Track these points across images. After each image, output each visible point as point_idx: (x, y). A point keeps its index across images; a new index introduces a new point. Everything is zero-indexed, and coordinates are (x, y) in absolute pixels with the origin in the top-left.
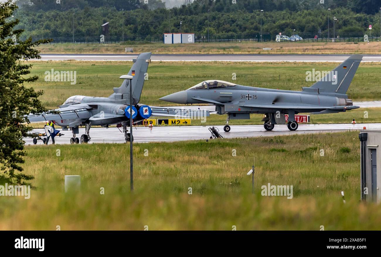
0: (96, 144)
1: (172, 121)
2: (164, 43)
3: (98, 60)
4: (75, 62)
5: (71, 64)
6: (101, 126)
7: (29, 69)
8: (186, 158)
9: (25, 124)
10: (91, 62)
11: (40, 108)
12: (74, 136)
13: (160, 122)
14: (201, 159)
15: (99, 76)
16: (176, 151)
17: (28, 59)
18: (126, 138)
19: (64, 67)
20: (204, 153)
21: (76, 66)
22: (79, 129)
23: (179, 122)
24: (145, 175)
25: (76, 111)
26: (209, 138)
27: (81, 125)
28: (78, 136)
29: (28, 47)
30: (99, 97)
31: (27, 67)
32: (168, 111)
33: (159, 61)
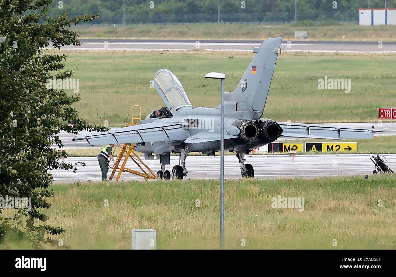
0: (194, 181)
1: (328, 146)
2: (359, 24)
3: (240, 51)
4: (204, 53)
5: (197, 55)
6: (203, 153)
7: (62, 62)
8: (332, 203)
9: (54, 147)
10: (228, 53)
11: (78, 123)
12: (162, 168)
13: (309, 147)
14: (355, 206)
15: (234, 75)
16: (317, 192)
17: (61, 45)
18: (242, 172)
19: (184, 61)
20: (360, 197)
21: (203, 59)
22: (170, 156)
23: (338, 147)
24: (262, 231)
25: (165, 128)
26: (370, 174)
27: (173, 151)
28: (169, 168)
29: (60, 28)
30: (201, 108)
31: (58, 58)
32: (308, 130)
33: (334, 53)
